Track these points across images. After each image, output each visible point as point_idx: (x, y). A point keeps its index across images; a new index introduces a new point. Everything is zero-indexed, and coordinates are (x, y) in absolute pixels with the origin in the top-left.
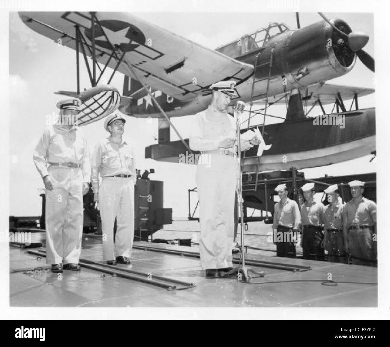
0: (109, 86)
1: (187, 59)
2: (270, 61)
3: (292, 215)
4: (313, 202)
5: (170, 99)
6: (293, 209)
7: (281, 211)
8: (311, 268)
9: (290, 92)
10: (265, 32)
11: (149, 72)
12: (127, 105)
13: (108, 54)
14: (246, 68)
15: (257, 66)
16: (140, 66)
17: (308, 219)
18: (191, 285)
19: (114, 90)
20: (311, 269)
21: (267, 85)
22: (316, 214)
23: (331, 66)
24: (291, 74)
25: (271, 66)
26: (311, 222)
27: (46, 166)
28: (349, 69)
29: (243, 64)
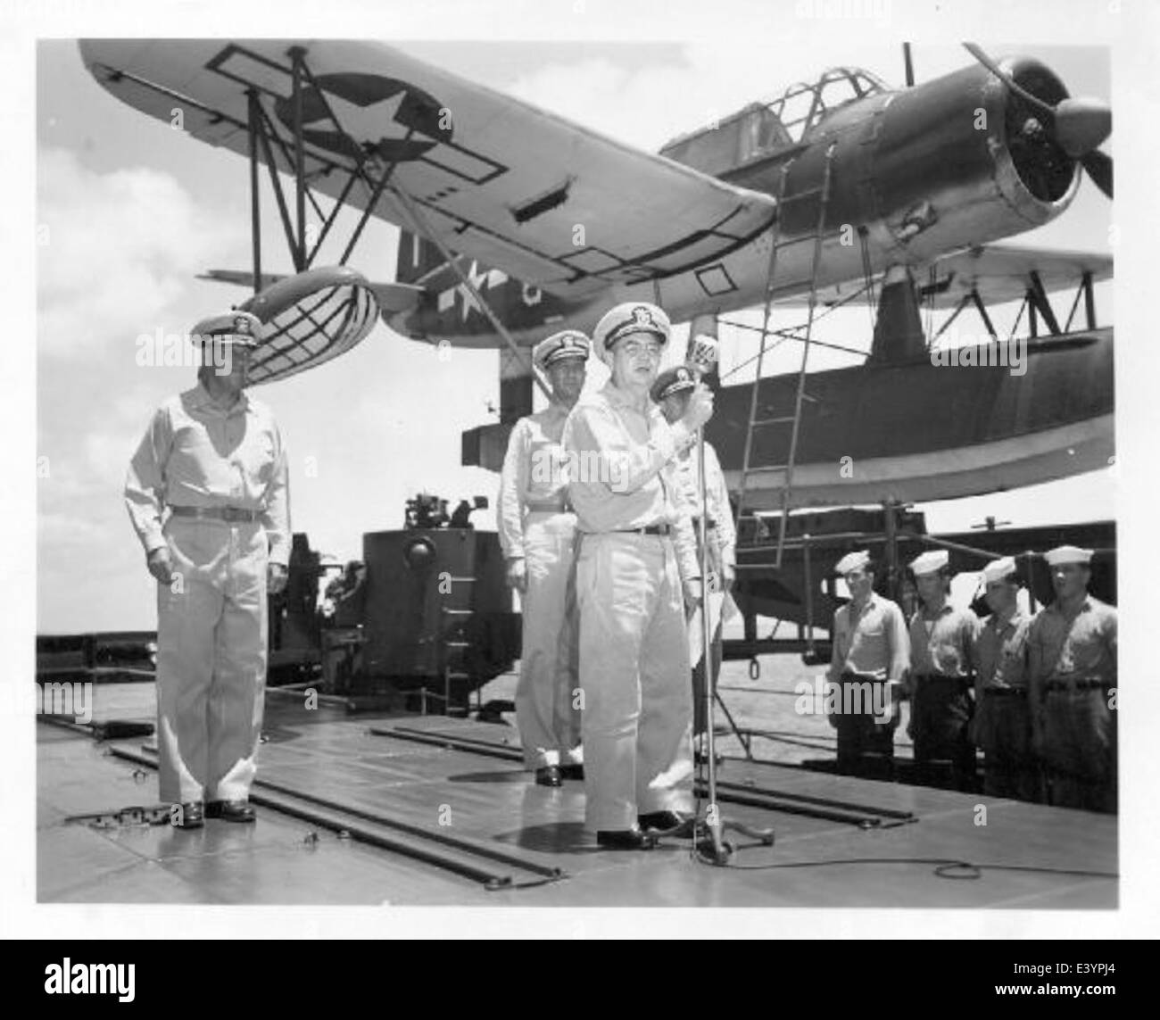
0: (345, 272)
1: (575, 183)
2: (822, 185)
3: (883, 643)
5: (532, 292)
6: (888, 626)
7: (854, 632)
8: (914, 818)
9: (881, 275)
10: (810, 96)
11: (469, 219)
12: (405, 309)
13: (347, 170)
14: (751, 203)
15: (787, 199)
16: (442, 203)
17: (928, 656)
18: (555, 874)
19: (358, 283)
20: (916, 821)
21: (811, 256)
22: (951, 641)
23: (1002, 201)
24: (886, 224)
25: (825, 198)
26: (937, 664)
27: (159, 519)
28: (1058, 207)
29: (742, 192)
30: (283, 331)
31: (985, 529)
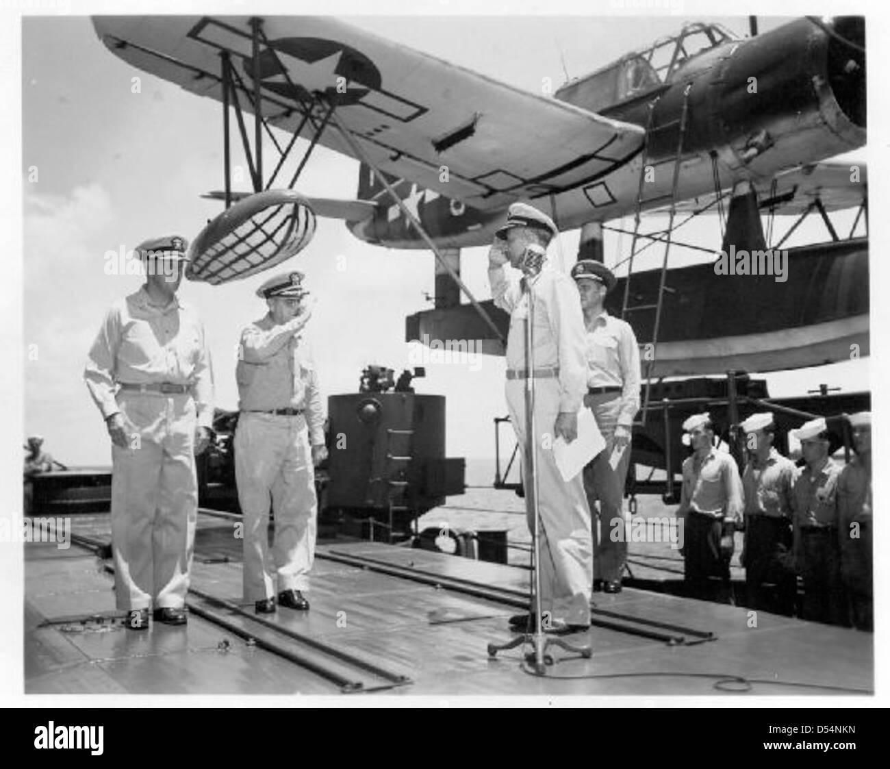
0: (289, 193)
1: (481, 118)
2: (680, 118)
3: (721, 488)
4: (768, 459)
5: (457, 205)
6: (724, 473)
7: (697, 479)
8: (714, 637)
9: (730, 190)
10: (673, 46)
11: (402, 149)
12: (364, 220)
13: (301, 112)
14: (624, 133)
15: (653, 129)
16: (377, 137)
17: (756, 500)
19: (299, 202)
20: (716, 639)
21: (672, 175)
22: (773, 487)
23: (825, 128)
24: (732, 148)
25: (683, 128)
26: (761, 505)
27: (113, 391)
29: (617, 124)
30: (242, 240)
31: (819, 394)
